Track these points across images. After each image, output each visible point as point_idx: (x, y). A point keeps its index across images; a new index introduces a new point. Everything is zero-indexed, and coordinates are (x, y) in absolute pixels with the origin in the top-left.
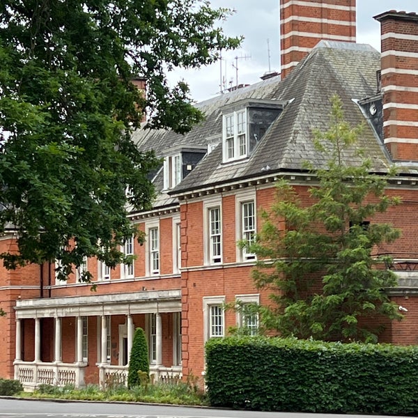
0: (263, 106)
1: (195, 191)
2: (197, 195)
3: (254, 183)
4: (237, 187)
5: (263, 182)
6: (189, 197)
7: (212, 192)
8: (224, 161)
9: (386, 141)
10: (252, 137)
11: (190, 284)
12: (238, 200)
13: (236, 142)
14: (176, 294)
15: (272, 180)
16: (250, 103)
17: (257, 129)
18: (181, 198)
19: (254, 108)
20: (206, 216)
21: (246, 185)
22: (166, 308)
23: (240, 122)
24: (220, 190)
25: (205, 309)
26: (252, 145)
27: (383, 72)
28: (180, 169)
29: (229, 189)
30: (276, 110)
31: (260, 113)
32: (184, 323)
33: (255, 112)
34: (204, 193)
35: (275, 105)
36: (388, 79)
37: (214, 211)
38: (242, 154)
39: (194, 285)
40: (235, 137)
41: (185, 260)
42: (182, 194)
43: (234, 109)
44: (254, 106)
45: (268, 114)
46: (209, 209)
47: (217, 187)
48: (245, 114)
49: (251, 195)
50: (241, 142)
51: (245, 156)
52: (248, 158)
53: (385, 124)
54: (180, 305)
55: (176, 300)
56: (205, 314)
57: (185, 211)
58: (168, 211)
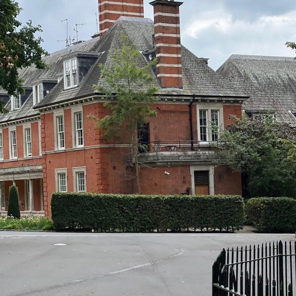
0: (86, 56)
1: (48, 107)
2: (50, 109)
3: (81, 102)
4: (72, 104)
5: (86, 101)
6: (45, 110)
7: (58, 107)
8: (65, 89)
9: (158, 76)
10: (80, 75)
11: (47, 162)
12: (73, 112)
13: (71, 77)
14: (40, 167)
15: (91, 99)
16: (79, 54)
17: (83, 70)
18: (41, 111)
19: (81, 57)
20: (56, 121)
21: (77, 103)
22: (34, 176)
23: (73, 65)
24: (63, 106)
25: (56, 176)
26: (80, 79)
27: (156, 36)
28: (42, 93)
29: (67, 105)
30: (94, 58)
31: (85, 60)
32: (45, 185)
33: (81, 60)
34: (54, 108)
35: (93, 55)
36: (158, 39)
37: (60, 118)
38: (75, 84)
39: (50, 162)
40: (71, 74)
41: (44, 148)
42: (41, 108)
43: (69, 58)
44: (81, 56)
45: (89, 61)
46: (57, 117)
47: (61, 104)
48: (76, 60)
49: (79, 108)
50: (74, 77)
51: (76, 86)
52: (78, 87)
53: (158, 66)
54: (42, 174)
55: (40, 171)
56: (56, 179)
57: (43, 119)
58: (36, 118)
